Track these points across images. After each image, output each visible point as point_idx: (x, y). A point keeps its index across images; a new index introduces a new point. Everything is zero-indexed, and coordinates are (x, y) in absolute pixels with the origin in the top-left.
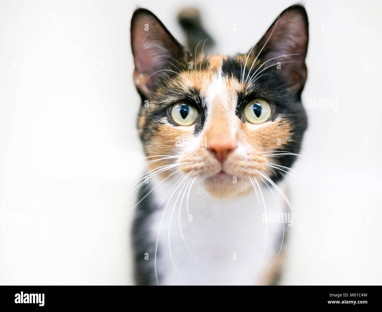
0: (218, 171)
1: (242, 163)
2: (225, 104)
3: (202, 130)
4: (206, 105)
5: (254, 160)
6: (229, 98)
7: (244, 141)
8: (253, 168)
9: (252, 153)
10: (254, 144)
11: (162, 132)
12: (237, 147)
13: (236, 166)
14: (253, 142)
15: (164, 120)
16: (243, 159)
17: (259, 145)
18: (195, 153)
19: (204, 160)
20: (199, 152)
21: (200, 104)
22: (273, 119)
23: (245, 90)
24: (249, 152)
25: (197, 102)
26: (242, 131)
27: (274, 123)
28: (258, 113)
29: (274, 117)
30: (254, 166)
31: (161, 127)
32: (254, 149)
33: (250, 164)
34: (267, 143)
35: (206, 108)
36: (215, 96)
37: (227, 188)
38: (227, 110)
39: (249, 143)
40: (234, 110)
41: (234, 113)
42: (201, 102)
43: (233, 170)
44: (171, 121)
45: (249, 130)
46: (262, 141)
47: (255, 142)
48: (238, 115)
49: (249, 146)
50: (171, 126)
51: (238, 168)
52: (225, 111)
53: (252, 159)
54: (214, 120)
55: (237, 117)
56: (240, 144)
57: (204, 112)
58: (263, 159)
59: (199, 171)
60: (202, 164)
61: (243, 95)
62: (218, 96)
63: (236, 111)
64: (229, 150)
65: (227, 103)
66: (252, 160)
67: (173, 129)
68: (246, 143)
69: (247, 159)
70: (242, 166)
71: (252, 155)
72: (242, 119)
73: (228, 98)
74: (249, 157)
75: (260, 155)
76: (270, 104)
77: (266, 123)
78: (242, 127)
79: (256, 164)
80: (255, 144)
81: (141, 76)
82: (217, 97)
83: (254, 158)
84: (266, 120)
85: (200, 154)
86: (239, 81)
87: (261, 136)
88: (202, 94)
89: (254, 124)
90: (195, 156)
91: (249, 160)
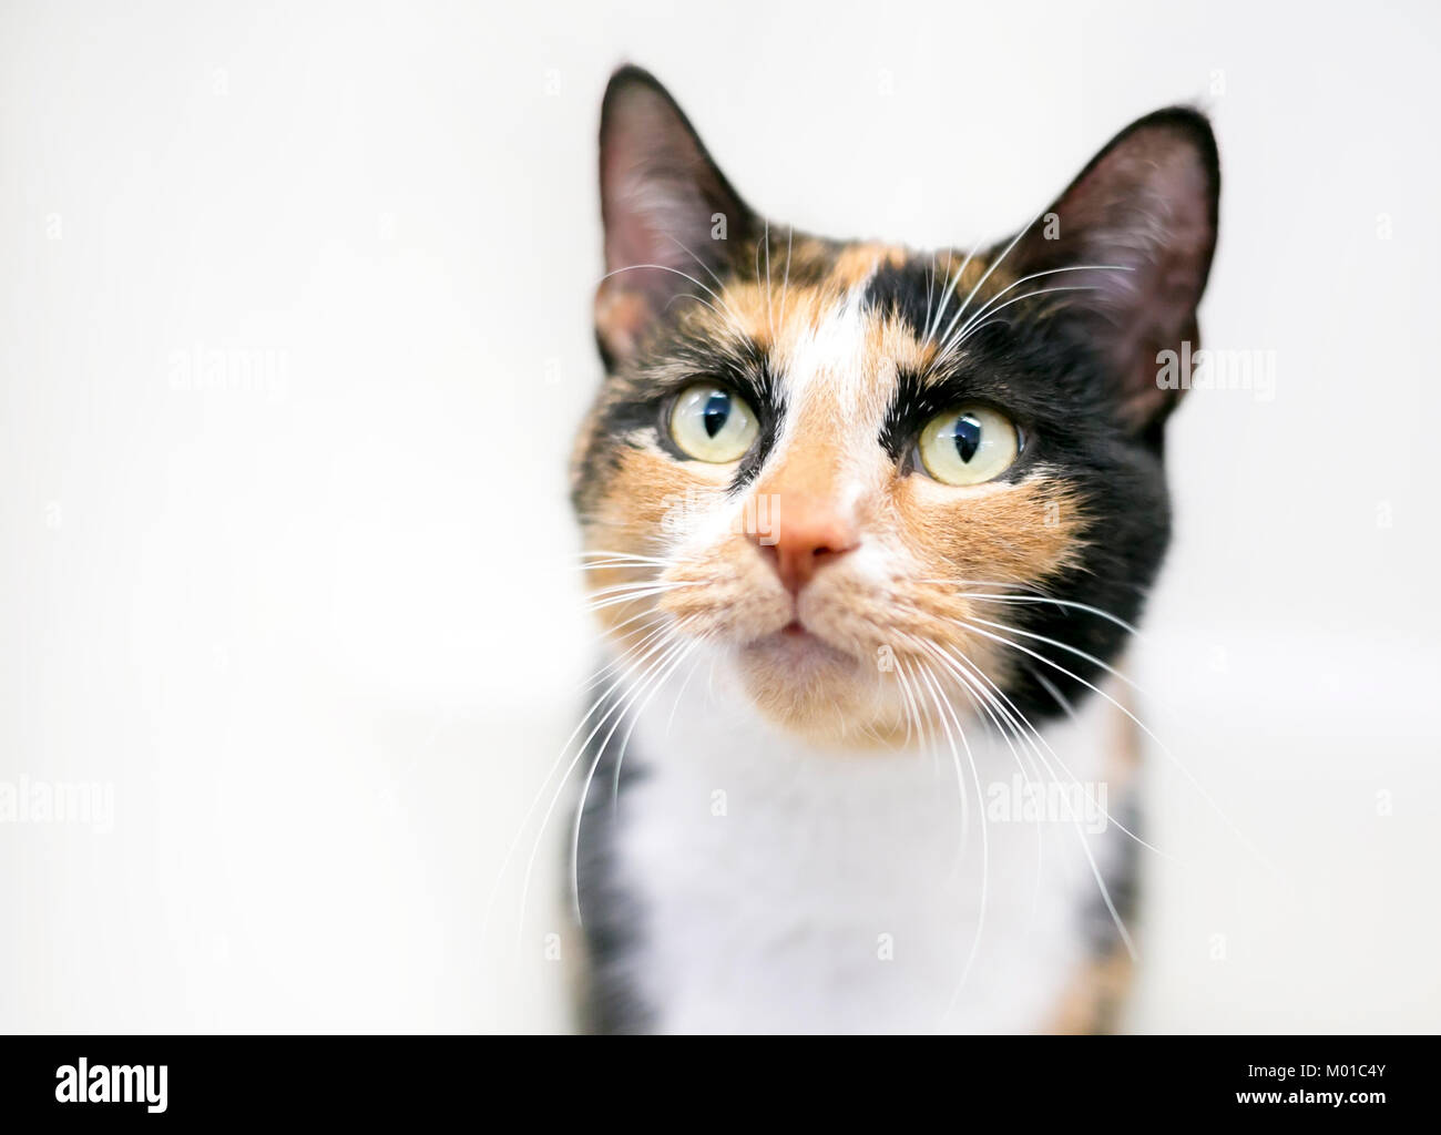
0: (780, 620)
1: (867, 604)
2: (847, 402)
3: (752, 477)
4: (783, 401)
5: (917, 603)
6: (865, 384)
7: (887, 531)
8: (912, 629)
9: (911, 576)
10: (925, 551)
11: (632, 474)
12: (855, 547)
13: (843, 611)
14: (922, 542)
15: (645, 436)
16: (873, 593)
17: (944, 556)
18: (714, 552)
19: (739, 578)
20: (726, 549)
21: (767, 396)
22: (1015, 475)
23: (928, 366)
24: (901, 572)
25: (755, 388)
26: (890, 496)
27: (1015, 488)
28: (967, 449)
29: (1022, 471)
30: (915, 622)
31: (630, 457)
32: (922, 564)
33: (899, 613)
34: (979, 552)
35: (782, 410)
36: (818, 371)
37: (813, 687)
38: (849, 421)
39: (905, 541)
40: (877, 425)
41: (876, 435)
42: (769, 388)
43: (831, 622)
44: (668, 443)
45: (917, 501)
46: (960, 542)
47: (929, 544)
48: (887, 447)
49: (904, 553)
50: (665, 457)
51: (850, 622)
52: (841, 422)
53: (909, 598)
54: (796, 448)
55: (883, 452)
56: (866, 538)
57: (776, 421)
58: (951, 604)
59: (718, 616)
60: (731, 591)
61: (919, 384)
62: (826, 372)
63: (884, 430)
64: (824, 552)
65: (852, 400)
66: (908, 601)
67: (667, 466)
68: (895, 541)
69: (888, 596)
70: (867, 617)
71: (909, 585)
72: (902, 461)
73: (861, 383)
74: (896, 589)
75: (942, 591)
76: (1019, 427)
77: (988, 486)
78: (894, 487)
79: (922, 617)
80: (928, 548)
81: (617, 299)
82: (823, 375)
83: (914, 597)
84: (993, 476)
85: (727, 555)
86: (918, 335)
87: (960, 525)
88: (774, 364)
89: (946, 484)
90: (712, 560)
91: (896, 599)
